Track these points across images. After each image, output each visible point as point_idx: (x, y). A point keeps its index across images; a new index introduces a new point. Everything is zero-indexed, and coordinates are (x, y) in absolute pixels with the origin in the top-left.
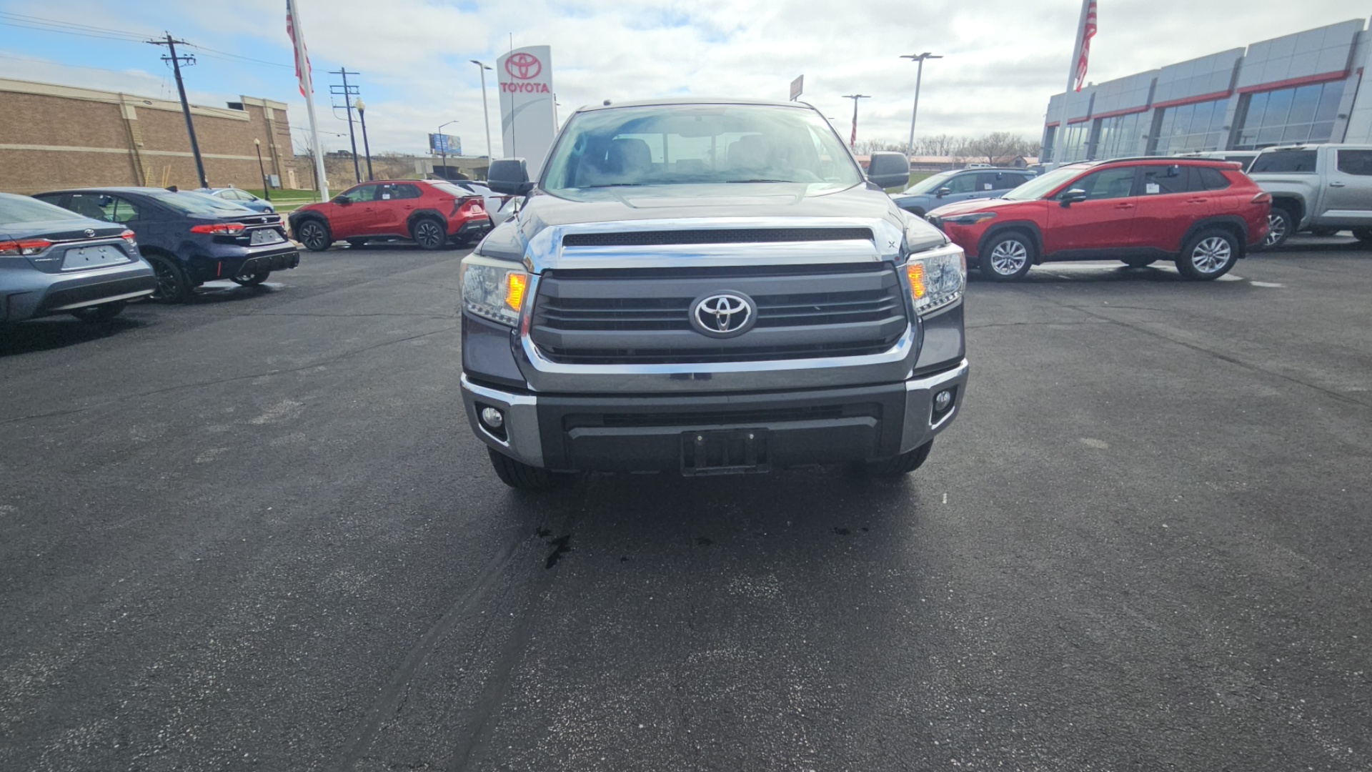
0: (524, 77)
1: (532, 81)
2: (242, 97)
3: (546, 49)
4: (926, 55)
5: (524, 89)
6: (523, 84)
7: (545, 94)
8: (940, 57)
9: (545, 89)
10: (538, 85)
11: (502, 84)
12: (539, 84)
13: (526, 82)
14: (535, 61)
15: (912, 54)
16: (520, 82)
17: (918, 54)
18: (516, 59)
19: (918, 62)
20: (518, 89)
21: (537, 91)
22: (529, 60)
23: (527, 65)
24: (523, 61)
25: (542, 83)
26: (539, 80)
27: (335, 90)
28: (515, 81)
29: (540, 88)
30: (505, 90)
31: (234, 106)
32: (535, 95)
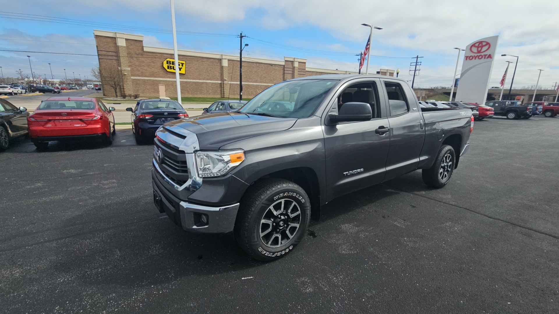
0: (479, 52)
1: (483, 54)
2: (381, 69)
3: (496, 38)
5: (477, 58)
6: (477, 56)
7: (489, 59)
10: (486, 55)
11: (466, 57)
13: (479, 54)
18: (477, 44)
20: (474, 58)
21: (485, 58)
22: (484, 44)
23: (483, 46)
26: (487, 53)
27: (412, 64)
28: (474, 55)
29: (487, 57)
30: (466, 59)
31: (378, 73)
32: (483, 60)
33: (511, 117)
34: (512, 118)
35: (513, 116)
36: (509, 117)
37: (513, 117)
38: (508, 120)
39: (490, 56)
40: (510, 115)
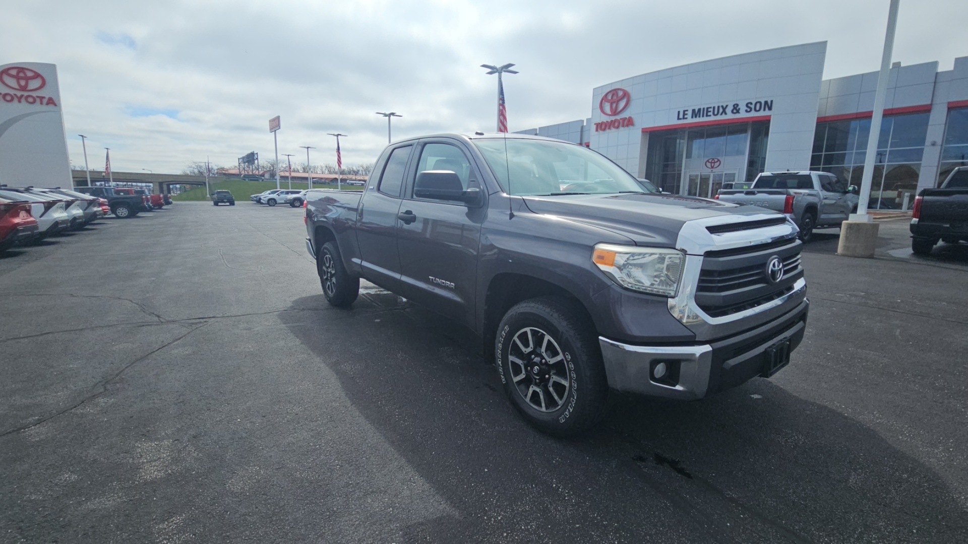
0: (24, 89)
1: (34, 94)
3: (52, 67)
4: (393, 114)
5: (23, 100)
6: (22, 96)
7: (51, 107)
8: (401, 116)
9: (52, 102)
10: (42, 98)
12: (44, 98)
13: (26, 94)
14: (37, 76)
15: (383, 112)
16: (19, 94)
17: (388, 113)
18: (14, 72)
19: (387, 117)
20: (16, 100)
21: (41, 103)
22: (30, 74)
23: (27, 79)
24: (21, 75)
25: (47, 97)
26: (45, 93)
28: (12, 92)
29: (45, 101)
32: (37, 107)
33: (123, 214)
34: (125, 215)
35: (125, 212)
36: (119, 214)
37: (127, 214)
38: (118, 220)
39: (51, 101)
40: (119, 211)
